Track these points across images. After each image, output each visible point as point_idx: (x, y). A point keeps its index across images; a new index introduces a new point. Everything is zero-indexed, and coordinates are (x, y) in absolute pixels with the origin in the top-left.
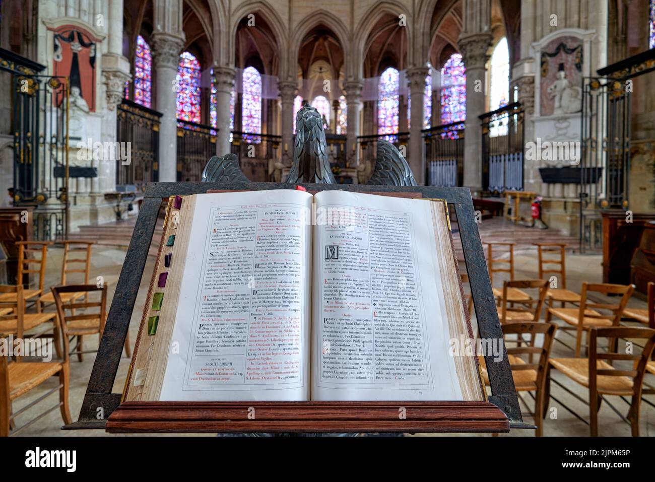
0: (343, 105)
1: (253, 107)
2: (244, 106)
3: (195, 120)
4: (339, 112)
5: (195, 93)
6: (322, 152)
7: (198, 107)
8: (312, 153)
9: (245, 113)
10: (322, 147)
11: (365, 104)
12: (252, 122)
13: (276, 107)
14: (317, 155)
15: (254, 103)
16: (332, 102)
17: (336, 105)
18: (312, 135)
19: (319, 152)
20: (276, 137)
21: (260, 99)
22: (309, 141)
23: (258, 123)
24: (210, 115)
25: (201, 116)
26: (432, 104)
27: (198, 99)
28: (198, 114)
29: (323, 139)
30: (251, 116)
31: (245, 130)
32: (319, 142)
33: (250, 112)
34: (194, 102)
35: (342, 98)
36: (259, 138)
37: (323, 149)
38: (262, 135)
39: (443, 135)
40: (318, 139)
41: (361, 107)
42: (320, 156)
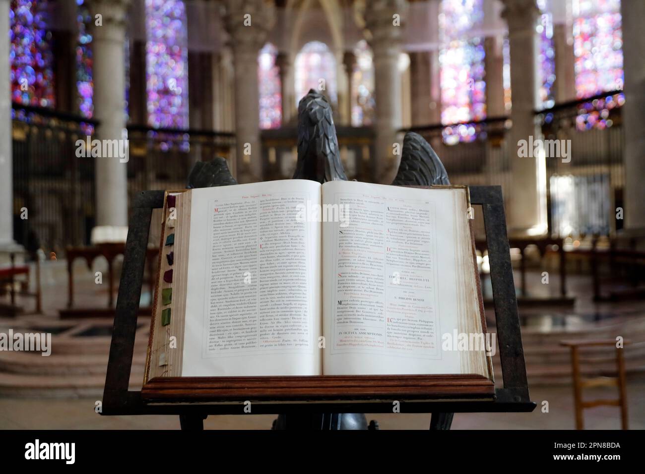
0: (365, 61)
1: (169, 71)
2: (151, 69)
3: (44, 102)
4: (357, 76)
5: (42, 44)
6: (331, 152)
7: (49, 73)
8: (319, 152)
9: (153, 84)
10: (332, 144)
11: (413, 56)
12: (170, 104)
13: (221, 70)
14: (326, 155)
15: (172, 63)
16: (340, 56)
17: (349, 62)
18: (318, 130)
19: (328, 151)
20: (224, 135)
21: (185, 53)
22: (315, 138)
23: (182, 105)
24: (77, 90)
25: (56, 94)
26: (556, 52)
27: (49, 55)
28: (50, 90)
29: (333, 135)
30: (165, 92)
31: (153, 121)
32: (328, 139)
33: (164, 81)
34: (42, 63)
35: (362, 44)
36: (186, 137)
37: (332, 148)
38: (192, 132)
39: (580, 120)
40: (326, 136)
41: (403, 62)
42: (329, 157)
